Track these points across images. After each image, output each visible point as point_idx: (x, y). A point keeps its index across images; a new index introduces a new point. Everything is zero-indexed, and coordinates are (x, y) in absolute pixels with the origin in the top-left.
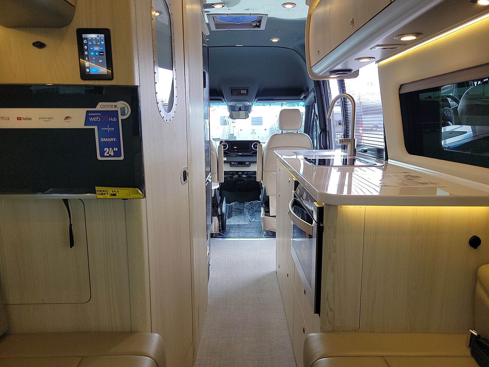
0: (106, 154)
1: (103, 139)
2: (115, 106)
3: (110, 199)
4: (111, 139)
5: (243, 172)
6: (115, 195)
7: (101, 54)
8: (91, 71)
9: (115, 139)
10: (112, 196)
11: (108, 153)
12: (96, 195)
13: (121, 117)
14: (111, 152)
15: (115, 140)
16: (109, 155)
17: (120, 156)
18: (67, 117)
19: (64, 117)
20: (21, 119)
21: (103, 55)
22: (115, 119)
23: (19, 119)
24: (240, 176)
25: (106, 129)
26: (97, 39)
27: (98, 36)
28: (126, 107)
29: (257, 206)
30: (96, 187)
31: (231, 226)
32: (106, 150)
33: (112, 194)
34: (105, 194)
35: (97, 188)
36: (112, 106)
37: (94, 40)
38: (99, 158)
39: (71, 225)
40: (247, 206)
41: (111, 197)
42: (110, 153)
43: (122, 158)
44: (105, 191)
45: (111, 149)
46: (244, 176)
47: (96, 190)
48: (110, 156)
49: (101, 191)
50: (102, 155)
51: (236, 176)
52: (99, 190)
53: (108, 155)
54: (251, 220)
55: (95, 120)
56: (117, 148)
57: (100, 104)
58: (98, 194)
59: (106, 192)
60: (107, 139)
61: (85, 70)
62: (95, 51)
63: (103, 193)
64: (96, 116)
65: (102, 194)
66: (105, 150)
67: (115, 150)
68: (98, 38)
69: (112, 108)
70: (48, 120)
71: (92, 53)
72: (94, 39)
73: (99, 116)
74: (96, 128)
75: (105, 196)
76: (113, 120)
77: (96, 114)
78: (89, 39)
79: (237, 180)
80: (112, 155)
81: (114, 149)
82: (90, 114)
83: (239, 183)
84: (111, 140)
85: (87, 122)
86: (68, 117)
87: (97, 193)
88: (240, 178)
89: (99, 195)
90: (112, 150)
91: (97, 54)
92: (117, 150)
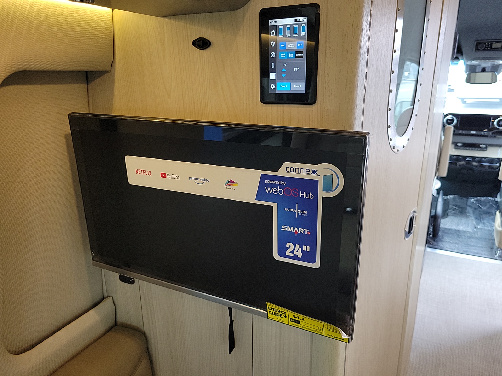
0: (288, 253)
1: (286, 226)
2: (314, 172)
3: (288, 325)
4: (300, 229)
5: (474, 158)
6: (298, 322)
7: (298, 55)
8: (278, 89)
9: (306, 230)
10: (292, 321)
11: (292, 252)
12: (267, 312)
13: (322, 194)
14: (297, 252)
15: (306, 233)
16: (294, 255)
17: (314, 261)
18: (229, 182)
19: (226, 182)
20: (165, 177)
21: (302, 57)
22: (311, 196)
23: (163, 175)
24: (468, 163)
25: (292, 210)
26: (294, 26)
27: (296, 21)
28: (334, 175)
29: (488, 205)
30: (267, 303)
31: (447, 231)
32: (290, 246)
33: (292, 319)
34: (281, 315)
35: (269, 305)
36: (307, 171)
37: (288, 29)
38: (276, 256)
39: (231, 322)
40: (472, 203)
41: (291, 323)
42: (295, 253)
43: (317, 265)
44: (281, 312)
45: (297, 246)
46: (475, 164)
47: (268, 306)
48: (295, 257)
49: (275, 310)
50: (282, 253)
51: (462, 163)
52: (272, 308)
53: (292, 255)
54: (476, 226)
55: (275, 192)
56: (308, 248)
57: (286, 164)
58: (270, 312)
59: (283, 313)
60: (292, 228)
61: (269, 86)
62: (290, 51)
63: (277, 313)
64: (276, 186)
65: (276, 315)
66: (288, 245)
67: (304, 249)
68: (295, 24)
69: (308, 175)
70: (202, 182)
71: (282, 54)
72: (288, 26)
73: (281, 186)
74: (275, 206)
75: (281, 318)
76: (307, 196)
77: (277, 182)
78: (280, 27)
79: (463, 168)
80: (299, 256)
81: (304, 247)
82: (266, 181)
83: (464, 171)
84: (300, 231)
85: (261, 194)
86: (232, 181)
87: (268, 310)
88: (468, 165)
89: (271, 314)
90: (300, 248)
91: (291, 55)
92: (308, 250)
